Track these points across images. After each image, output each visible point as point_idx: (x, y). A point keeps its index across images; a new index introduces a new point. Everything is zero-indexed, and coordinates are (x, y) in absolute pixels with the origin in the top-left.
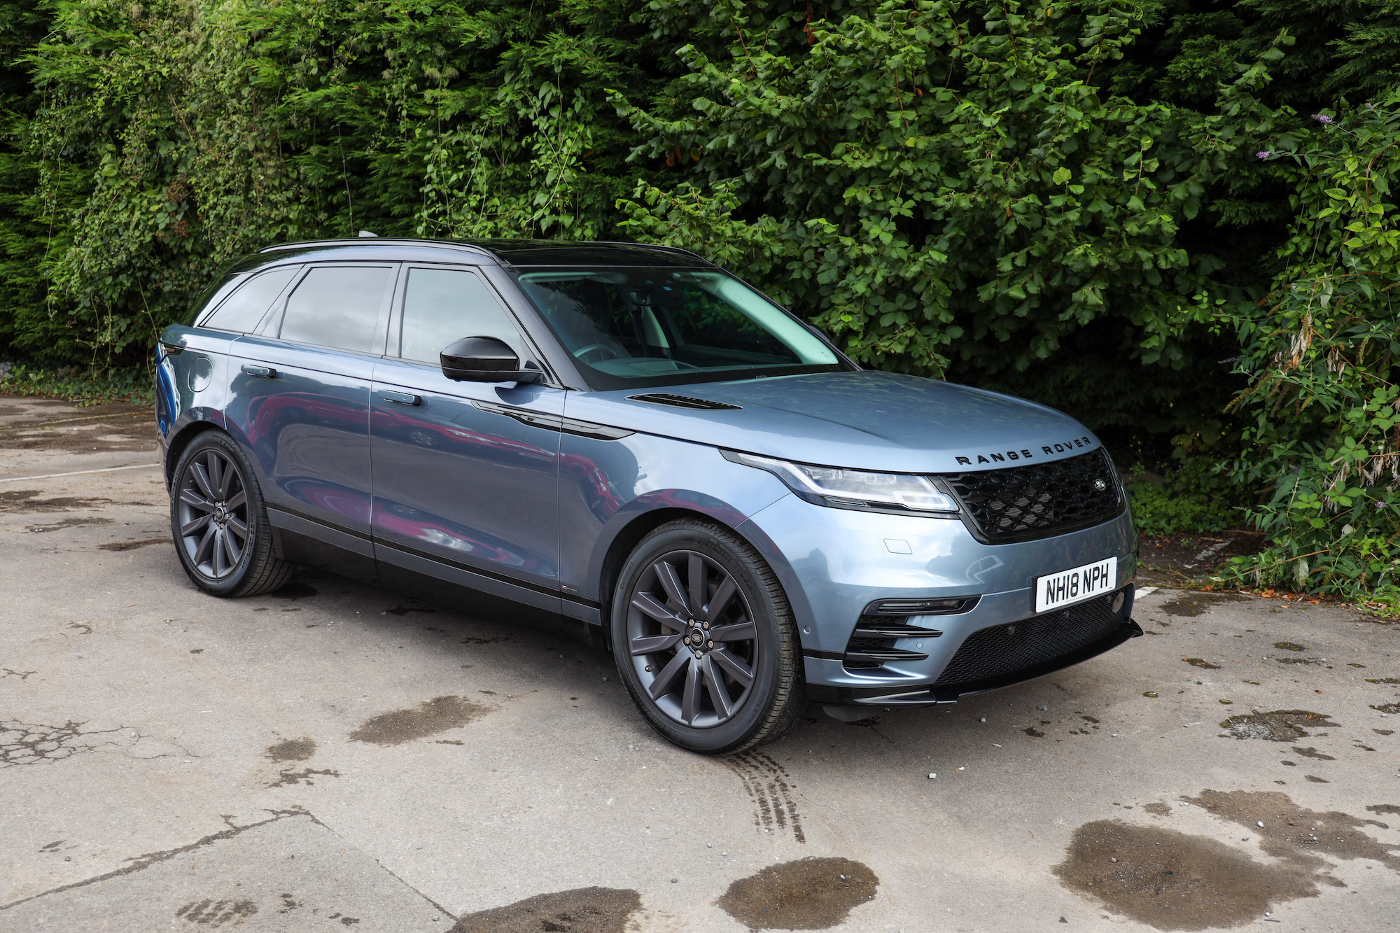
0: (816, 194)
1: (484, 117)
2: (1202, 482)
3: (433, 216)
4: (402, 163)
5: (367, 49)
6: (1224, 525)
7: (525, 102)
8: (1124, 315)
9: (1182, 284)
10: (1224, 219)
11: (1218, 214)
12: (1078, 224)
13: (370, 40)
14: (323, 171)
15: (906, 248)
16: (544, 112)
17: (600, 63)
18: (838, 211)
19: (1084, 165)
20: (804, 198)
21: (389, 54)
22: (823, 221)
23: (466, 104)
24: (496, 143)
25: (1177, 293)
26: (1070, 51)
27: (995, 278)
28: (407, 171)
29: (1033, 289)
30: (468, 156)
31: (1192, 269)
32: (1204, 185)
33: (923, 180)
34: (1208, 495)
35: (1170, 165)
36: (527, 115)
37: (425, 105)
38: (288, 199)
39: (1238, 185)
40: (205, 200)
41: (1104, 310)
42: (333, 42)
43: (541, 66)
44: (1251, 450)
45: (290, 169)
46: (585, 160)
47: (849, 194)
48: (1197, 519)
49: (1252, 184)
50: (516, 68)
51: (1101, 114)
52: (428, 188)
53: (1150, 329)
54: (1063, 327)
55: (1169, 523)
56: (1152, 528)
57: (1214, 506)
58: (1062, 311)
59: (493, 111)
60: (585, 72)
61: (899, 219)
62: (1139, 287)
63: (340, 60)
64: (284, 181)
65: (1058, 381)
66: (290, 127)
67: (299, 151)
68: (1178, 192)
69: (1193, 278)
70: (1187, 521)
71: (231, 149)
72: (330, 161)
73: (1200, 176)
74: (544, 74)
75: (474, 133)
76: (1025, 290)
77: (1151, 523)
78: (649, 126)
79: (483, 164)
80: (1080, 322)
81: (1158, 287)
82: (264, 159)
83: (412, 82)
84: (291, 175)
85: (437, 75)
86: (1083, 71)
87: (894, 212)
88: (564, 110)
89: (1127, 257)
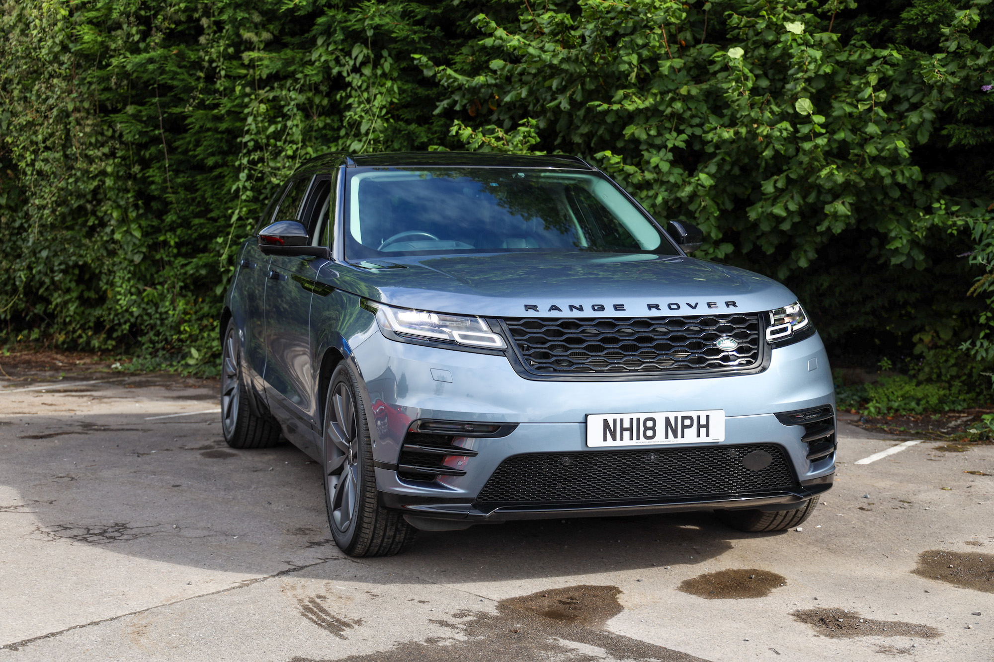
0: (600, 132)
1: (299, 76)
2: (943, 371)
3: (253, 163)
4: (219, 119)
5: (183, 18)
6: (965, 405)
7: (337, 61)
8: (871, 225)
9: (920, 199)
10: (954, 140)
11: (949, 137)
12: (827, 149)
13: (186, 10)
14: (139, 127)
15: (681, 175)
16: (356, 70)
17: (407, 27)
18: (620, 144)
19: (833, 101)
20: (589, 136)
21: (204, 22)
22: (608, 153)
23: (283, 64)
24: (308, 99)
25: (915, 207)
26: (813, 5)
27: (760, 200)
28: (223, 126)
29: (793, 207)
30: (285, 110)
31: (926, 185)
32: (934, 111)
33: (692, 116)
34: (948, 382)
35: (904, 97)
36: (340, 73)
37: (243, 66)
38: (104, 154)
39: (965, 110)
40: (22, 157)
41: (853, 221)
42: (152, 12)
43: (354, 30)
44: (987, 331)
45: (105, 128)
46: (392, 112)
47: (629, 131)
48: (942, 401)
49: (977, 110)
50: (328, 32)
51: (842, 57)
52: (247, 138)
53: (893, 234)
54: (818, 240)
55: (918, 404)
56: (904, 409)
57: (954, 390)
58: (818, 224)
59: (309, 70)
60: (394, 35)
61: (675, 149)
62: (882, 200)
63: (158, 29)
64: (100, 138)
65: (814, 288)
66: (107, 89)
67: (116, 111)
68: (914, 118)
69: (929, 194)
70: (934, 401)
71: (51, 109)
72: (145, 119)
73: (931, 104)
74: (355, 37)
75: (289, 90)
76: (786, 209)
77: (903, 406)
78: (454, 81)
79: (298, 118)
80: (834, 231)
81: (898, 200)
82: (82, 119)
83: (228, 46)
84: (106, 133)
85: (255, 39)
86: (825, 23)
87: (670, 145)
88: (375, 67)
89: (869, 174)
